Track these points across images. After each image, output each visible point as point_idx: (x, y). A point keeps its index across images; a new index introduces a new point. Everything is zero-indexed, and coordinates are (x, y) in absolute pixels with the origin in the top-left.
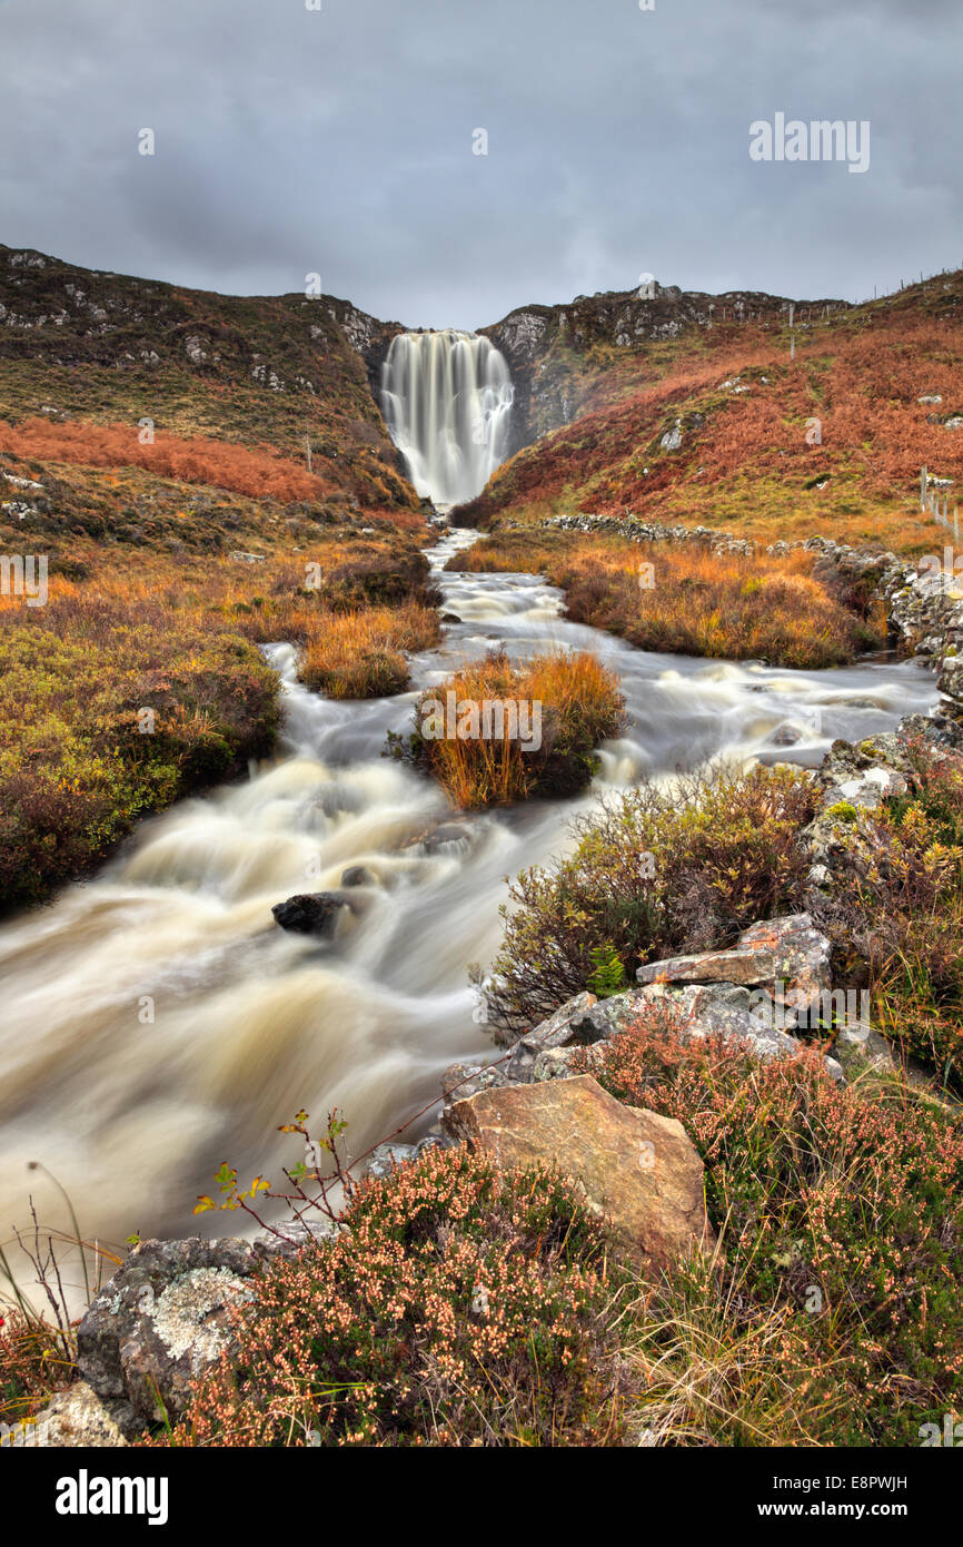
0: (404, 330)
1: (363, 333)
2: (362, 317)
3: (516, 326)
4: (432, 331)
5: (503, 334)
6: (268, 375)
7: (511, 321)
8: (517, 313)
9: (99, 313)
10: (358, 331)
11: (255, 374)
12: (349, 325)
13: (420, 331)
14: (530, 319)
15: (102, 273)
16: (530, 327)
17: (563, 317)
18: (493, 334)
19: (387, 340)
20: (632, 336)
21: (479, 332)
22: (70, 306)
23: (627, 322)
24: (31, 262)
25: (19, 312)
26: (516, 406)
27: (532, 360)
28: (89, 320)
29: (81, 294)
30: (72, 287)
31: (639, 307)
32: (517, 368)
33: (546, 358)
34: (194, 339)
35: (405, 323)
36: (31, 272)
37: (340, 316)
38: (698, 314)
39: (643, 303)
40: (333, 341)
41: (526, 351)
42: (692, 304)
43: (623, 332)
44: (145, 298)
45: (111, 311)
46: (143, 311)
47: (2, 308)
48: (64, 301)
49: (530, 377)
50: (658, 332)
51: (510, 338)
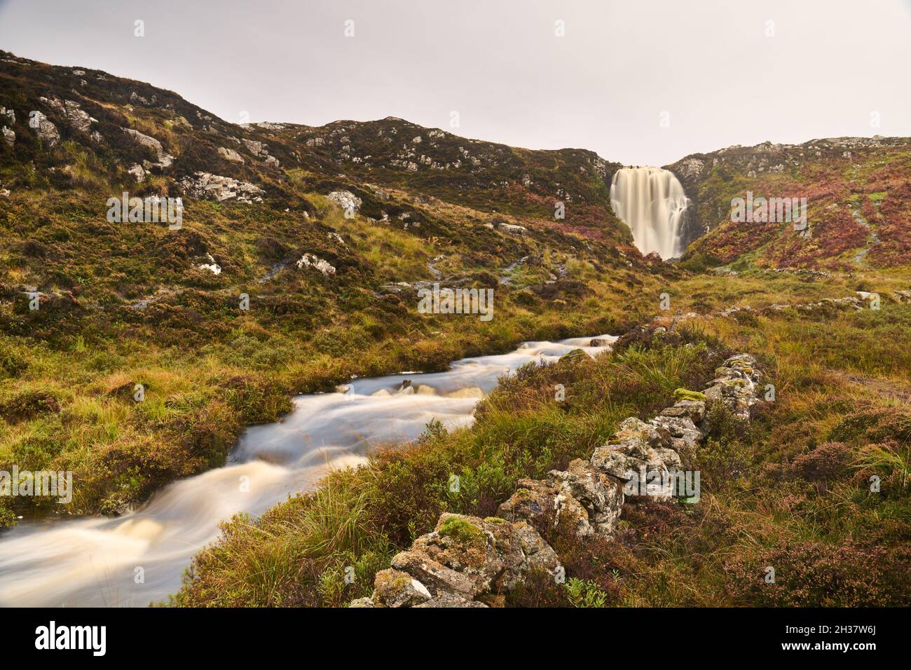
0: (622, 167)
1: (602, 169)
2: (602, 160)
3: (687, 165)
4: (638, 167)
5: (679, 169)
6: (564, 194)
7: (685, 163)
8: (690, 157)
9: (476, 162)
10: (600, 168)
11: (558, 193)
12: (596, 165)
13: (631, 167)
14: (695, 161)
15: (474, 141)
16: (695, 165)
17: (716, 161)
18: (672, 168)
19: (613, 173)
20: (758, 173)
21: (664, 168)
22: (462, 158)
23: (754, 164)
24: (439, 135)
25: (437, 161)
26: (688, 209)
27: (696, 184)
28: (472, 165)
29: (466, 152)
30: (461, 149)
31: (759, 156)
32: (688, 188)
33: (705, 183)
34: (527, 175)
35: (623, 163)
36: (440, 141)
37: (592, 160)
38: (794, 159)
39: (763, 153)
40: (590, 174)
41: (693, 179)
42: (791, 153)
43: (752, 169)
44: (498, 154)
45: (482, 160)
46: (498, 161)
47: (429, 159)
48: (458, 156)
49: (697, 194)
50: (772, 170)
51: (684, 171)
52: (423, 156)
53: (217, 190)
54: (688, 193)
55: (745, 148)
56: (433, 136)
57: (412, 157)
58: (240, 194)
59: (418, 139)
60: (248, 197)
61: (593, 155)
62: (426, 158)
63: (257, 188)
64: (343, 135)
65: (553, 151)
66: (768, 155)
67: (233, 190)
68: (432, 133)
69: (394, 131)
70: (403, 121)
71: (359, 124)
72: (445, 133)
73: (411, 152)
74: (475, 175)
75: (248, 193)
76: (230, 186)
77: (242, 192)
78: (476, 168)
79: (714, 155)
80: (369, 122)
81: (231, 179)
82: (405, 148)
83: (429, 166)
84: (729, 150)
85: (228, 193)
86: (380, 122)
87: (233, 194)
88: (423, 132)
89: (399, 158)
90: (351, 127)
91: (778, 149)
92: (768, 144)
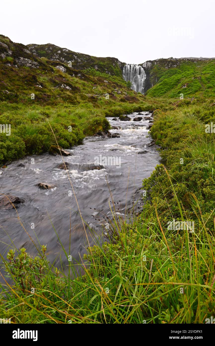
2: (120, 62)
5: (144, 65)
6: (108, 73)
8: (147, 62)
9: (79, 60)
11: (106, 72)
12: (118, 63)
13: (129, 64)
15: (78, 53)
16: (149, 64)
17: (156, 63)
18: (142, 65)
19: (123, 66)
20: (168, 67)
21: (139, 65)
22: (74, 59)
23: (167, 64)
24: (67, 51)
25: (66, 60)
26: (146, 79)
27: (149, 70)
28: (78, 61)
29: (76, 57)
30: (74, 56)
31: (170, 62)
32: (146, 72)
33: (152, 70)
34: (96, 66)
35: (126, 63)
36: (66, 53)
37: (117, 61)
38: (180, 63)
39: (170, 61)
40: (116, 66)
42: (179, 61)
43: (166, 66)
44: (86, 58)
45: (81, 60)
46: (87, 60)
47: (63, 59)
48: (73, 58)
49: (149, 74)
50: (173, 67)
52: (61, 58)
53: (26, 63)
55: (165, 59)
56: (64, 51)
57: (58, 58)
58: (32, 65)
59: (59, 52)
60: (35, 66)
61: (117, 60)
62: (62, 58)
63: (37, 63)
64: (33, 49)
65: (104, 58)
66: (172, 62)
67: (30, 63)
68: (64, 50)
69: (51, 48)
70: (54, 45)
71: (38, 45)
72: (68, 50)
73: (57, 56)
74: (79, 65)
75: (35, 65)
76: (30, 62)
77: (33, 64)
78: (80, 62)
79: (155, 61)
80: (42, 45)
81: (29, 60)
82: (55, 54)
83: (64, 61)
84: (160, 59)
85: (29, 64)
86: (46, 45)
87: (31, 65)
88: (61, 49)
89: (53, 58)
90: (36, 46)
91: (175, 60)
92: (172, 58)
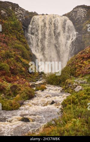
0: (37, 15)
1: (22, 15)
3: (77, 12)
4: (47, 14)
5: (72, 15)
7: (75, 10)
10: (20, 14)
12: (17, 12)
13: (43, 15)
14: (81, 9)
18: (69, 15)
19: (31, 18)
21: (63, 15)
26: (77, 39)
27: (82, 23)
32: (77, 26)
40: (9, 16)
41: (80, 21)
51: (74, 15)
54: (77, 30)
